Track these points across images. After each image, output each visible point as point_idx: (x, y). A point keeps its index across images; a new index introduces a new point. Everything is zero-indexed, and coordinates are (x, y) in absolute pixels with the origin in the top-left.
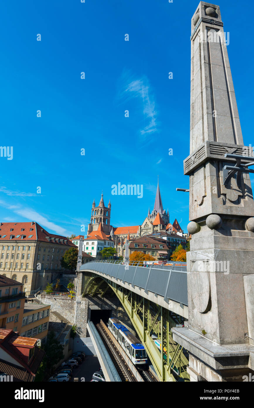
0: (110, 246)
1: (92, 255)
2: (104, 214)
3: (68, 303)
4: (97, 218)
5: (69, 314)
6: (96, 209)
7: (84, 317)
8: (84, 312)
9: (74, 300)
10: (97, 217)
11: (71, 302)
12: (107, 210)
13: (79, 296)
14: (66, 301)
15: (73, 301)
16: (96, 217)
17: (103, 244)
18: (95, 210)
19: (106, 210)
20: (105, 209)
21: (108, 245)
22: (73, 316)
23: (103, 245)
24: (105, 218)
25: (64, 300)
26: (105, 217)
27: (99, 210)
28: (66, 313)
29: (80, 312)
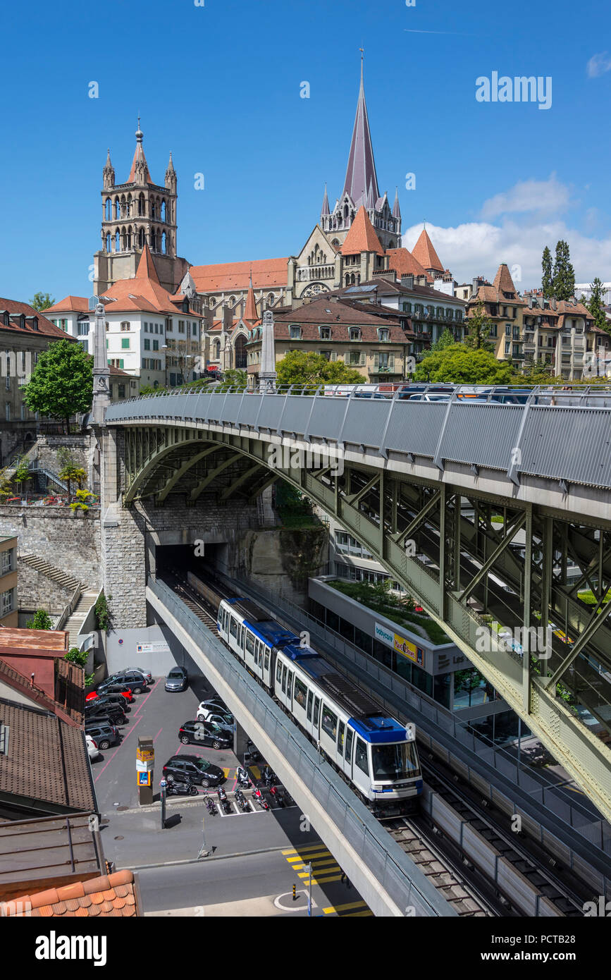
0: (189, 336)
1: (125, 368)
2: (152, 215)
3: (75, 526)
4: (124, 228)
5: (79, 560)
6: (120, 195)
7: (134, 568)
8: (133, 555)
9: (94, 519)
10: (127, 226)
11: (82, 523)
12: (161, 196)
13: (112, 505)
14: (63, 522)
15: (90, 521)
16: (121, 227)
17: (161, 326)
18: (117, 199)
19: (158, 198)
20: (155, 195)
21: (181, 330)
22: (94, 568)
23: (162, 333)
24: (158, 229)
25: (58, 521)
26: (156, 226)
27: (130, 196)
28: (70, 560)
29: (120, 555)
